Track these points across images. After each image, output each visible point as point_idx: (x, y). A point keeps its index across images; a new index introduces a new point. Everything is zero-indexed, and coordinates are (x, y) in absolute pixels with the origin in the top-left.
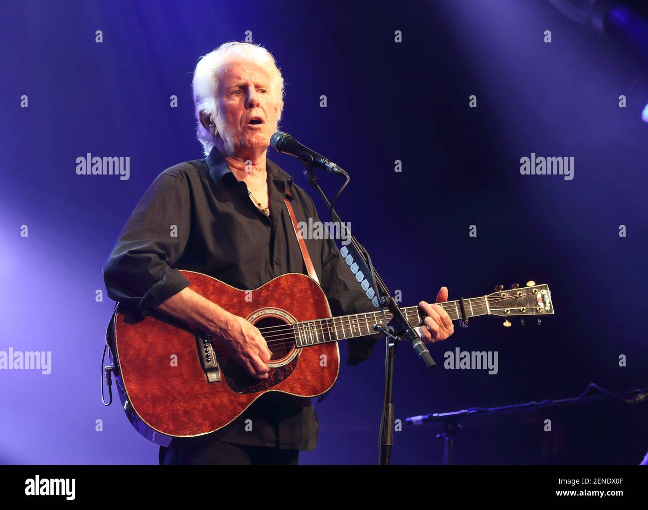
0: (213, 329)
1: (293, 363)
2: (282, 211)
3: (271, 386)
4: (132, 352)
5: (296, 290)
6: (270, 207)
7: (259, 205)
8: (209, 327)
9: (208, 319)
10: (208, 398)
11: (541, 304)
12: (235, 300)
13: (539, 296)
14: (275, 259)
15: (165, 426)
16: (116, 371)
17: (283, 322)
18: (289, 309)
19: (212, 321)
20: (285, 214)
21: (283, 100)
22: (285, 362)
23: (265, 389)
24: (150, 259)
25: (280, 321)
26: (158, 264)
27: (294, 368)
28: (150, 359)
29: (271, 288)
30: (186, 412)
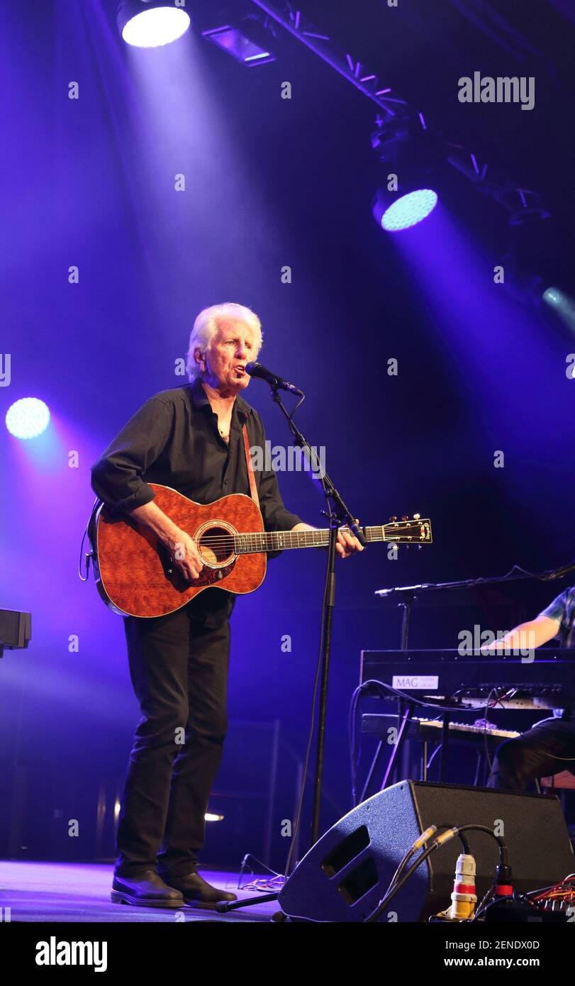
0: (162, 537)
1: (232, 566)
2: (239, 439)
3: (212, 582)
4: (108, 545)
5: (239, 508)
6: (230, 436)
7: (222, 432)
8: (160, 536)
9: (161, 529)
10: (164, 588)
11: (423, 534)
12: (192, 511)
13: (423, 528)
14: (225, 479)
15: (128, 607)
16: (94, 556)
17: (227, 533)
18: (233, 523)
19: (164, 532)
20: (241, 441)
21: (258, 356)
22: (225, 564)
23: (208, 584)
24: (131, 473)
25: (225, 532)
26: (135, 479)
27: (232, 570)
28: (122, 552)
29: (220, 504)
30: (145, 598)
